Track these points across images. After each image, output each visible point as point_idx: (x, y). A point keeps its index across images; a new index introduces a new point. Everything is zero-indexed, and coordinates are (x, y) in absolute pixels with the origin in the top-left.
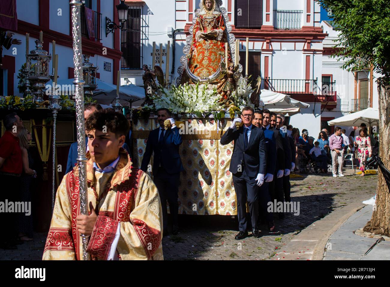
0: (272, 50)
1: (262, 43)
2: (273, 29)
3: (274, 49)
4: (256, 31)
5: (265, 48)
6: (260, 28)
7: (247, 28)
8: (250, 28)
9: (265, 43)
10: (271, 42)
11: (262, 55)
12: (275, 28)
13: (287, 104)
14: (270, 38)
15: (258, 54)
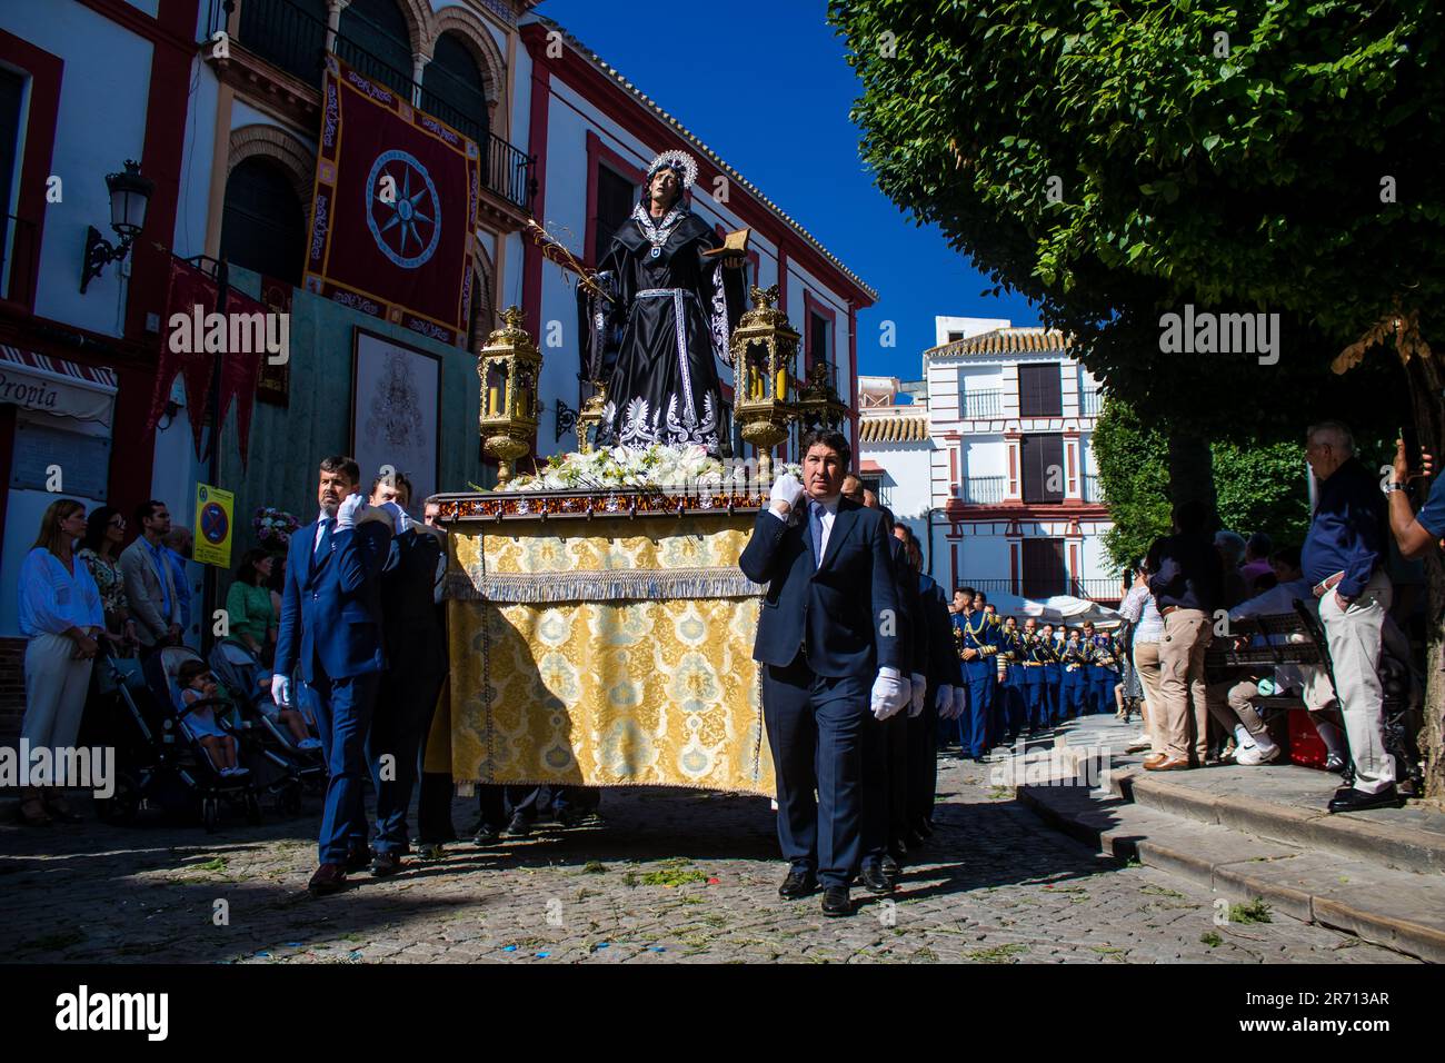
0: (1081, 536)
1: (1065, 524)
2: (1081, 504)
3: (1084, 533)
4: (1055, 508)
5: (1070, 532)
6: (1061, 502)
7: (1041, 503)
8: (1045, 503)
9: (1070, 525)
10: (1079, 522)
11: (1066, 543)
12: (1085, 501)
13: (1096, 615)
14: (1078, 516)
15: (1061, 541)
